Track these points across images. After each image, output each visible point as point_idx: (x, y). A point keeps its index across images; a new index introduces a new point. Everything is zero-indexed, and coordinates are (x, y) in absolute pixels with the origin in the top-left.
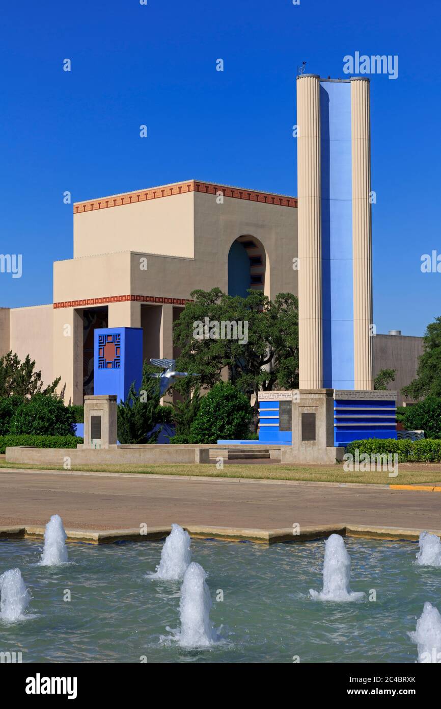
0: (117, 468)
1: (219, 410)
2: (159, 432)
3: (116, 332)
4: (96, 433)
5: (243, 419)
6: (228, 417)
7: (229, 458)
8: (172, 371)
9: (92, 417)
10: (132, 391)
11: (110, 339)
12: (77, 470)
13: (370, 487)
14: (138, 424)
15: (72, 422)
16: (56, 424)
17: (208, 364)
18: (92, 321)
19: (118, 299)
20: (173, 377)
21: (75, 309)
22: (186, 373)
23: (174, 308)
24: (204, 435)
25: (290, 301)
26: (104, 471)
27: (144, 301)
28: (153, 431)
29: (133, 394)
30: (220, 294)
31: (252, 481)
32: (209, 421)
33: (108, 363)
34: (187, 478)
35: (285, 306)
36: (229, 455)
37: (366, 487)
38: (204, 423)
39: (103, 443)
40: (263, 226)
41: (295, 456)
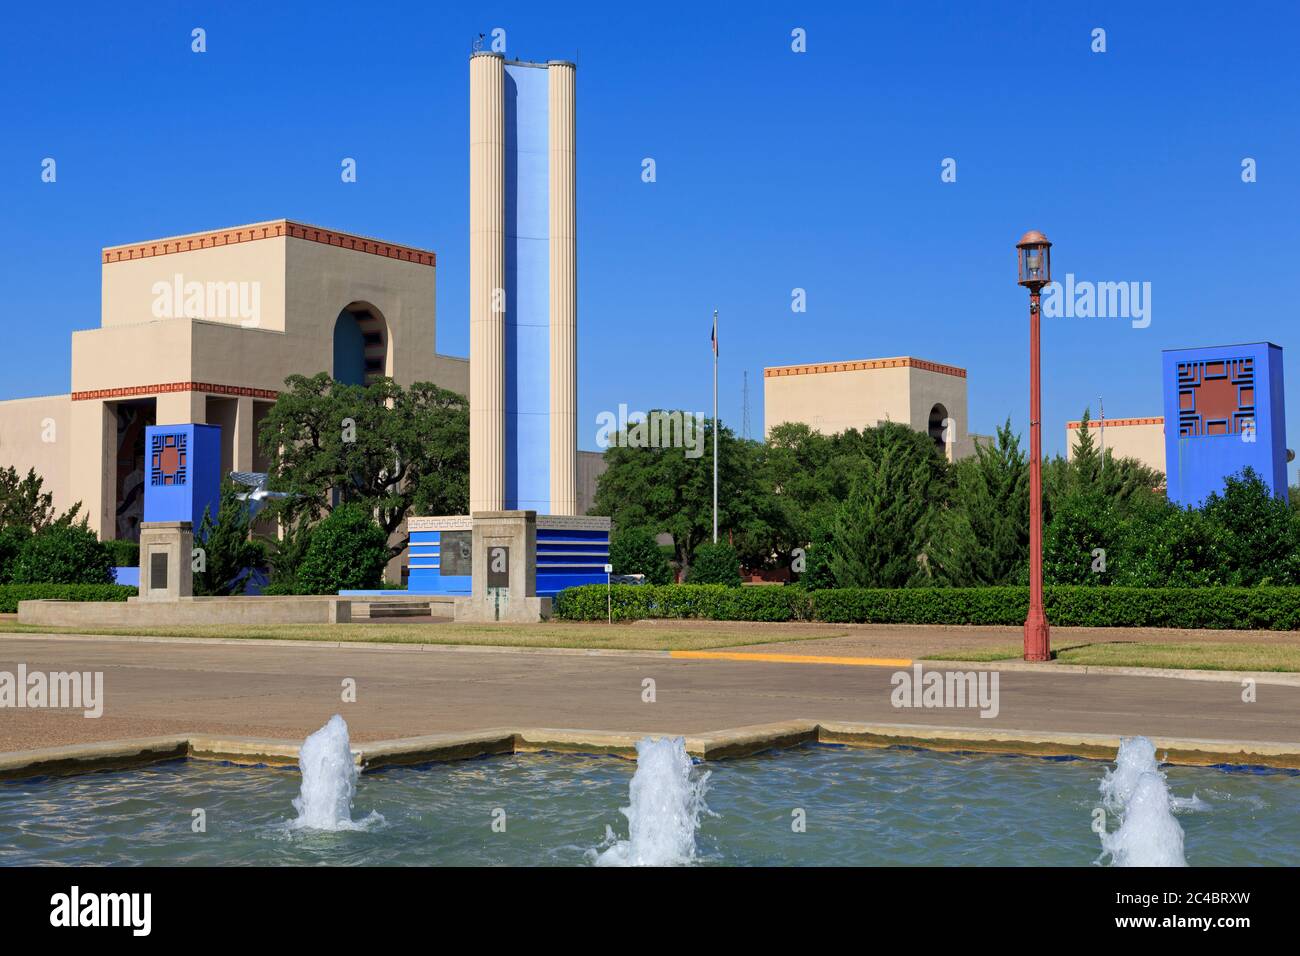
0: (213, 631)
1: (341, 546)
2: (247, 579)
3: (182, 432)
4: (159, 579)
5: (376, 558)
6: (354, 555)
7: (372, 616)
8: (263, 490)
9: (153, 555)
10: (206, 518)
11: (171, 442)
12: (146, 635)
13: (638, 655)
14: (216, 567)
15: (109, 566)
16: (86, 566)
17: (311, 482)
18: (130, 421)
19: (172, 388)
20: (264, 499)
21: (105, 402)
22: (284, 494)
23: (255, 403)
24: (318, 583)
25: (429, 394)
26: (192, 636)
27: (210, 391)
28: (239, 577)
29: (208, 523)
30: (327, 382)
31: (442, 648)
32: (324, 562)
33: (166, 477)
34: (333, 645)
35: (422, 401)
36: (371, 611)
37: (631, 655)
38: (317, 566)
39: (171, 592)
40: (384, 290)
41: (477, 612)
